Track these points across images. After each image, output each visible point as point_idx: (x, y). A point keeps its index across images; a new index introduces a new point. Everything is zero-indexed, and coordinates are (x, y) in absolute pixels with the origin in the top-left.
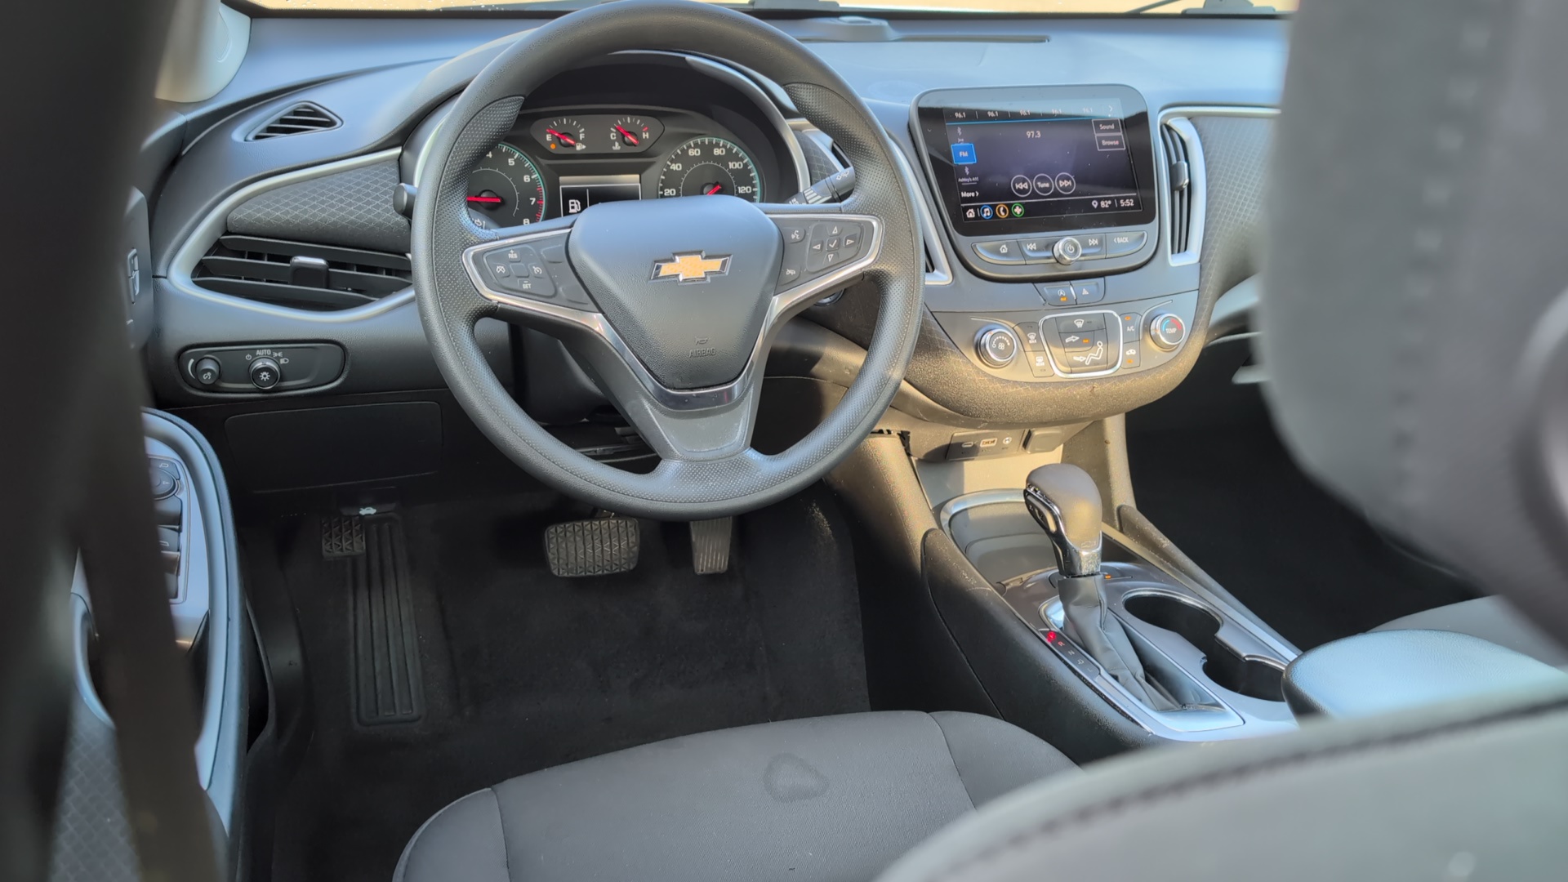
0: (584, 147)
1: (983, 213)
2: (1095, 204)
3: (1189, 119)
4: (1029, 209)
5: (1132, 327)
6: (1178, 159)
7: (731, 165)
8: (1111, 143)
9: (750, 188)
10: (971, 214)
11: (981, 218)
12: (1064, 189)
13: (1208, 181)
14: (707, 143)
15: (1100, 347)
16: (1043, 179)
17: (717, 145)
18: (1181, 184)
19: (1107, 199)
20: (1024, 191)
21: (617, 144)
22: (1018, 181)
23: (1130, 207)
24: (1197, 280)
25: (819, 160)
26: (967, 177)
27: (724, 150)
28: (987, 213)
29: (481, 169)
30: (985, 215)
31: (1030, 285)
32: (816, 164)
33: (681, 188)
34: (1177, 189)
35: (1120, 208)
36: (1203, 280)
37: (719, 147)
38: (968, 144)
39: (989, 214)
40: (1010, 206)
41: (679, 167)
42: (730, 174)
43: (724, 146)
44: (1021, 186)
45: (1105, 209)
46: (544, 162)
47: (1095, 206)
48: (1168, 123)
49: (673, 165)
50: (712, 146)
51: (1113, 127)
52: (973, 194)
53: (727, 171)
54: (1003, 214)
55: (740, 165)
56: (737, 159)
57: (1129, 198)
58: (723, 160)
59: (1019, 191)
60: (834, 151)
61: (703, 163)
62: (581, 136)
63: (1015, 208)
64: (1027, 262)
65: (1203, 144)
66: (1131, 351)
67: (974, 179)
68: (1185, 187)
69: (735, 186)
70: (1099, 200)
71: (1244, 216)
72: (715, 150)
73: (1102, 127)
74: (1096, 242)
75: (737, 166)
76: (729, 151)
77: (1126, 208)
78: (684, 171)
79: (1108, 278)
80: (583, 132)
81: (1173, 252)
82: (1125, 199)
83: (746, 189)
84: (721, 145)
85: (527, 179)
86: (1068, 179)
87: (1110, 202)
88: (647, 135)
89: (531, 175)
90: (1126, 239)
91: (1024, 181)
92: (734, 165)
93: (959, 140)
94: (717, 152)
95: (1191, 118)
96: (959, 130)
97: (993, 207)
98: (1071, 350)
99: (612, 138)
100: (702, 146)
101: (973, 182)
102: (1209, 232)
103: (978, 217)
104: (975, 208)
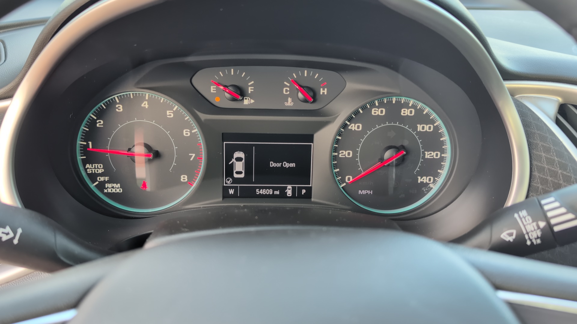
0: (252, 101)
7: (420, 128)
9: (439, 153)
14: (394, 102)
17: (406, 105)
21: (290, 100)
25: (543, 139)
27: (413, 110)
29: (136, 120)
32: (540, 144)
33: (359, 150)
37: (408, 108)
41: (358, 127)
43: (414, 106)
46: (203, 117)
49: (353, 125)
50: (400, 106)
53: (414, 133)
55: (430, 128)
56: (427, 120)
58: (413, 121)
60: (558, 122)
61: (387, 124)
62: (250, 90)
69: (422, 150)
72: (403, 110)
75: (426, 128)
76: (420, 111)
78: (364, 132)
80: (251, 86)
83: (434, 153)
84: (410, 105)
85: (186, 133)
88: (325, 91)
89: (191, 129)
92: (423, 128)
94: (405, 112)
99: (284, 92)
100: (389, 106)
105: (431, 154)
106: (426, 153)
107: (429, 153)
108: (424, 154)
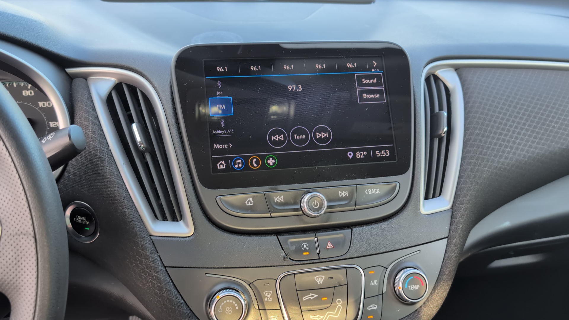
1: (235, 164)
2: (350, 155)
3: (456, 70)
4: (282, 161)
5: (375, 281)
6: (441, 108)
7: (41, 104)
8: (372, 96)
10: (222, 165)
11: (233, 170)
12: (321, 140)
13: (466, 129)
14: (15, 86)
15: (339, 305)
16: (299, 132)
17: (25, 88)
18: (440, 132)
19: (363, 150)
20: (280, 142)
22: (274, 133)
23: (386, 158)
24: (447, 228)
26: (222, 129)
27: (32, 92)
28: (239, 164)
30: (236, 166)
31: (274, 238)
34: (436, 137)
35: (376, 159)
36: (453, 227)
37: (28, 90)
38: (227, 97)
39: (240, 165)
40: (263, 158)
42: (40, 112)
44: (276, 138)
45: (360, 160)
47: (351, 157)
48: (436, 74)
50: (21, 88)
51: (375, 81)
52: (226, 146)
53: (37, 109)
54: (255, 165)
55: (49, 104)
56: (45, 98)
57: (385, 149)
59: (275, 143)
63: (268, 159)
64: (273, 215)
65: (465, 94)
66: (372, 306)
67: (229, 131)
68: (444, 135)
69: (46, 121)
70: (354, 152)
71: (498, 162)
72: (24, 92)
73: (365, 81)
74: (347, 193)
75: (46, 105)
77: (382, 159)
79: (355, 229)
81: (426, 198)
82: (380, 149)
84: (29, 88)
86: (325, 131)
87: (365, 153)
90: (378, 190)
91: (279, 133)
92: (44, 104)
93: (218, 93)
94: (26, 93)
95: (457, 69)
96: (219, 84)
97: (246, 159)
98: (309, 308)
101: (227, 134)
102: (462, 180)
103: (228, 169)
104: (226, 160)
105: (54, 123)
106: (51, 123)
107: (53, 123)
108: (49, 124)
